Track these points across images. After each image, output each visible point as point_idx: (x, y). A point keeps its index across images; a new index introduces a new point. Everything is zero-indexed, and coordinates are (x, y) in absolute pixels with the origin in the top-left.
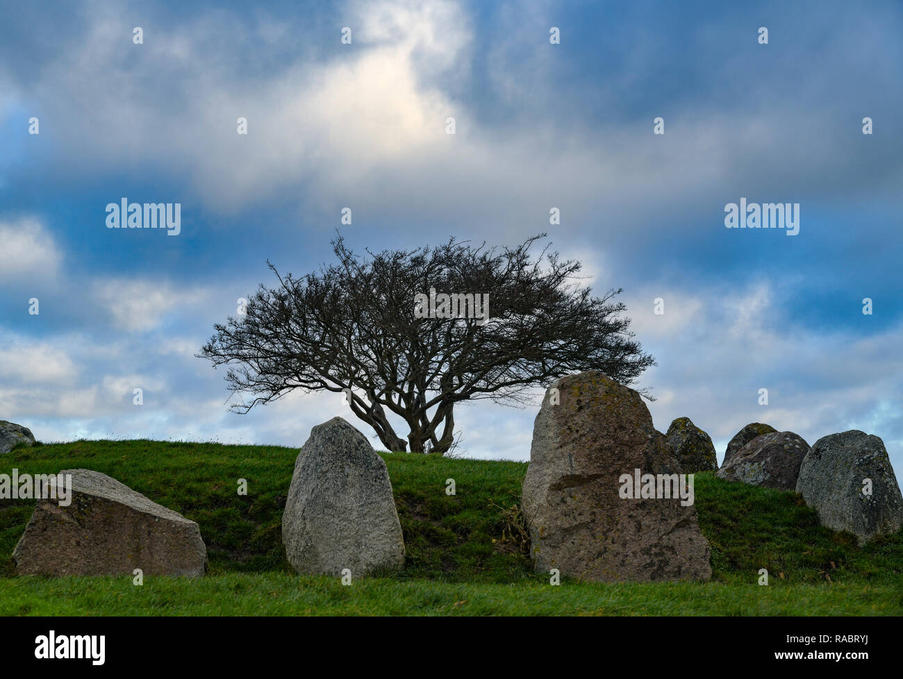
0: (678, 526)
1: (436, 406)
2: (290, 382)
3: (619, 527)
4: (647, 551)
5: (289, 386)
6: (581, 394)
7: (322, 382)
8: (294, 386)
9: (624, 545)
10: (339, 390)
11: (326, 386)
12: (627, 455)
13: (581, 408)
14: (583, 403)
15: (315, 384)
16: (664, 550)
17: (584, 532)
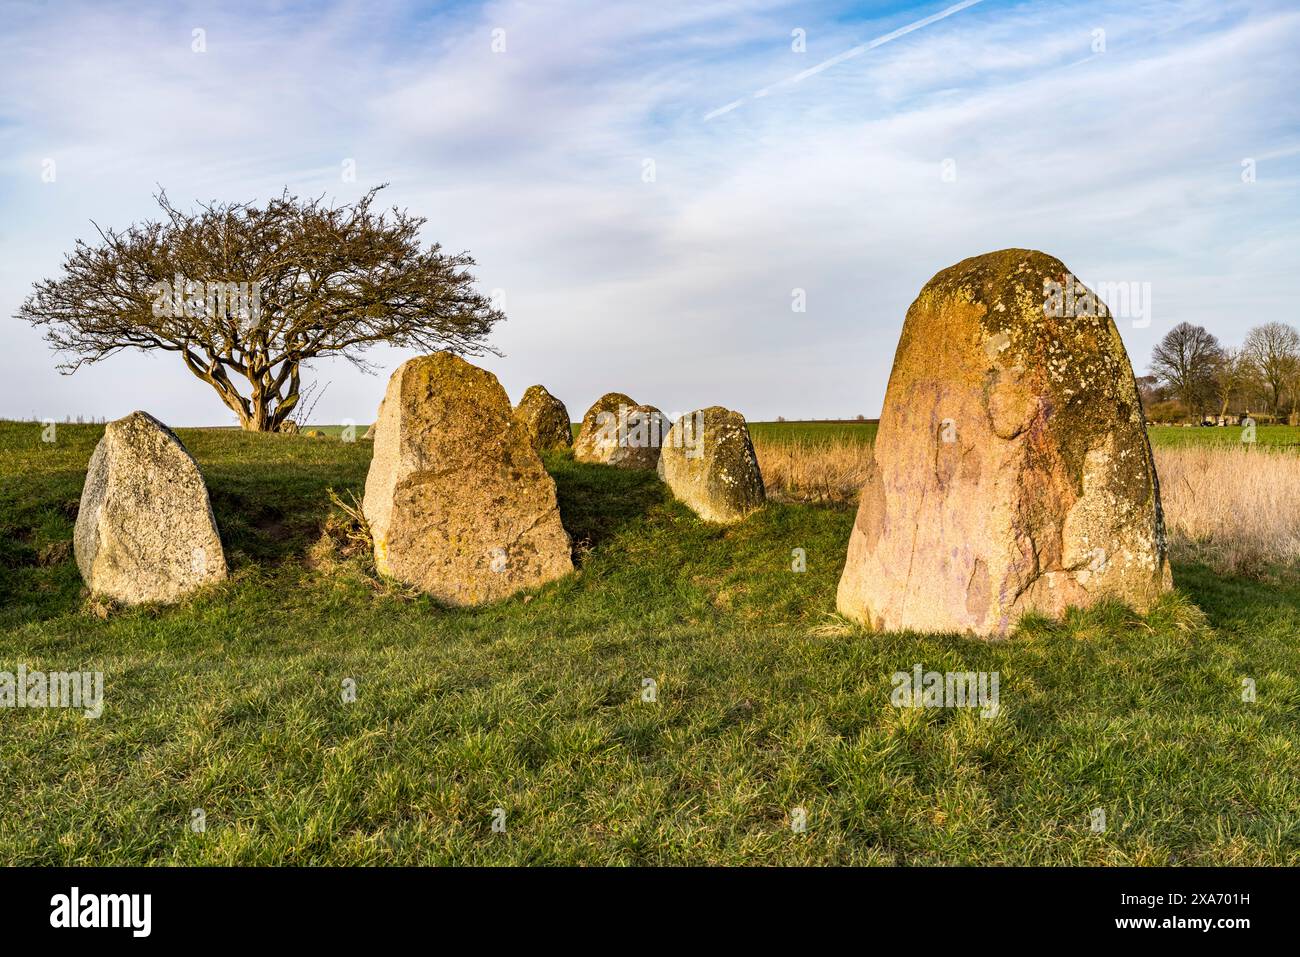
0: (538, 521)
1: (281, 365)
2: (119, 341)
3: (475, 527)
4: (505, 551)
5: (120, 345)
7: (155, 340)
8: (125, 345)
10: (174, 349)
11: (158, 343)
12: (484, 446)
13: (431, 395)
14: (433, 390)
15: (147, 343)
16: (523, 549)
17: (435, 534)
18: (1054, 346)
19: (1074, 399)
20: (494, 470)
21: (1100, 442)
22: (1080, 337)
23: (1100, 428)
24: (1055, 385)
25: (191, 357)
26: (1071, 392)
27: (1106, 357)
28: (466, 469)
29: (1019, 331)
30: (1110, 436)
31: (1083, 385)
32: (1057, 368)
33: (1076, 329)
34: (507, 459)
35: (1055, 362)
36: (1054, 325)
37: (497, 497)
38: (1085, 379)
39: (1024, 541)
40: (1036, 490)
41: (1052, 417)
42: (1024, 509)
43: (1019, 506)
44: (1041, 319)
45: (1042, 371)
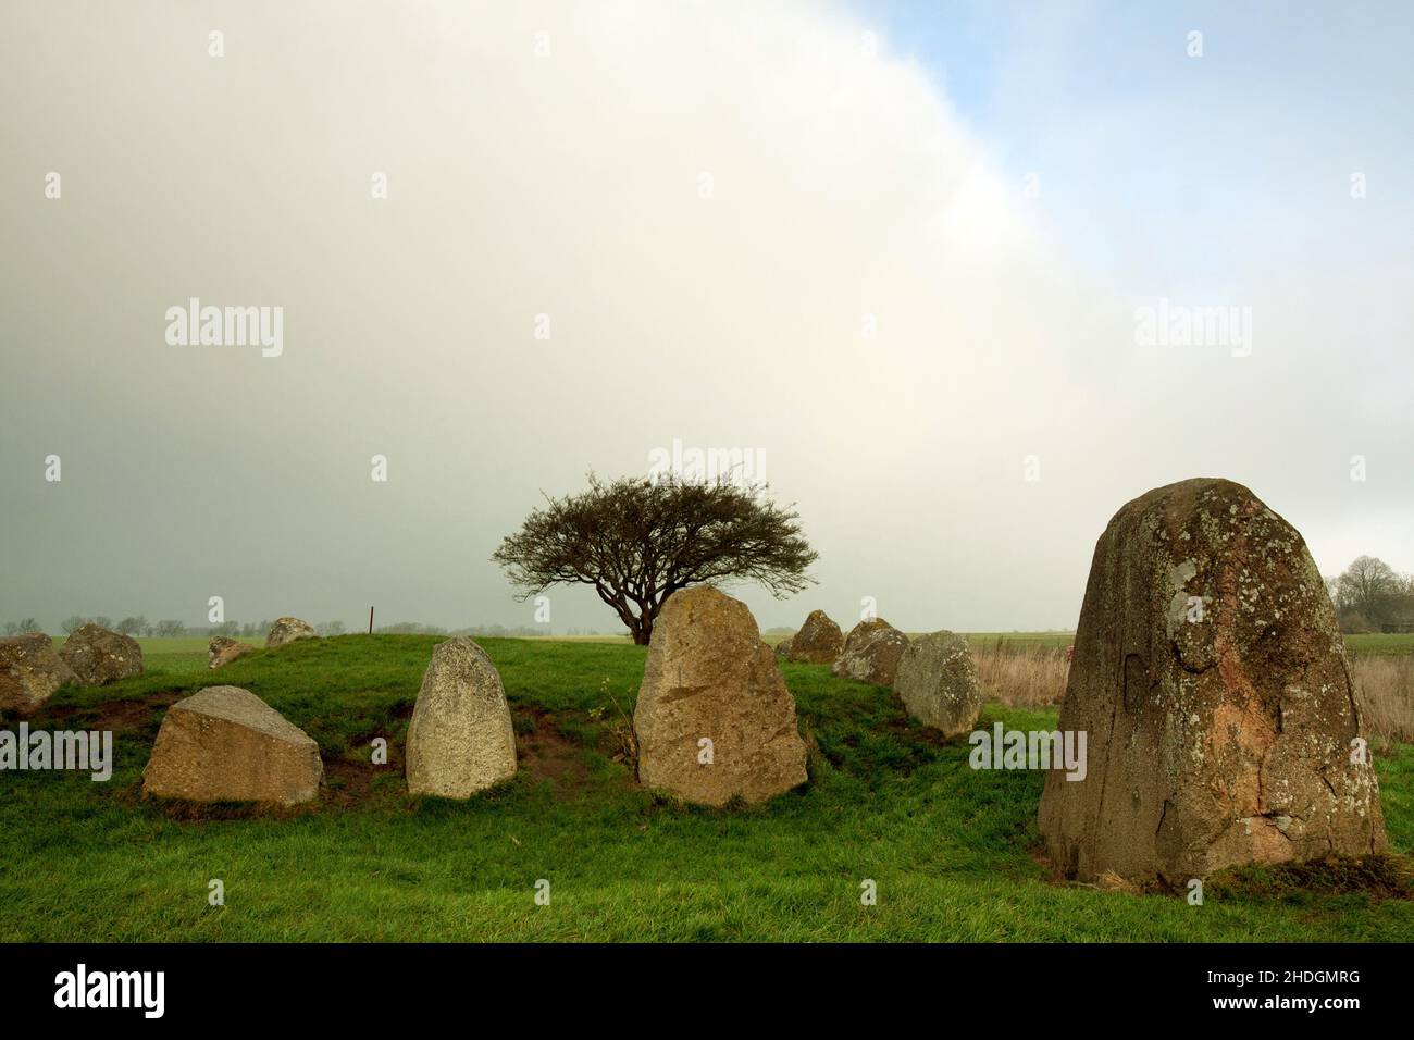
0: (778, 733)
1: (662, 592)
2: (555, 577)
3: (723, 737)
4: (748, 760)
5: (554, 580)
6: (693, 607)
7: (578, 576)
8: (559, 580)
10: (590, 582)
12: (734, 666)
14: (694, 617)
15: (574, 578)
16: (764, 758)
18: (1244, 575)
19: (1267, 630)
20: (742, 687)
21: (1299, 676)
22: (1271, 564)
23: (1296, 662)
24: (1245, 614)
25: (600, 588)
26: (1264, 623)
27: (1301, 586)
28: (718, 686)
29: (1206, 560)
30: (1310, 669)
31: (1277, 615)
32: (1247, 598)
33: (1266, 557)
34: (754, 679)
35: (1245, 592)
36: (1242, 553)
37: (744, 712)
38: (1279, 609)
39: (1218, 784)
40: (1229, 728)
41: (1245, 649)
42: (1217, 749)
43: (1210, 745)
44: (1229, 547)
45: (1233, 602)
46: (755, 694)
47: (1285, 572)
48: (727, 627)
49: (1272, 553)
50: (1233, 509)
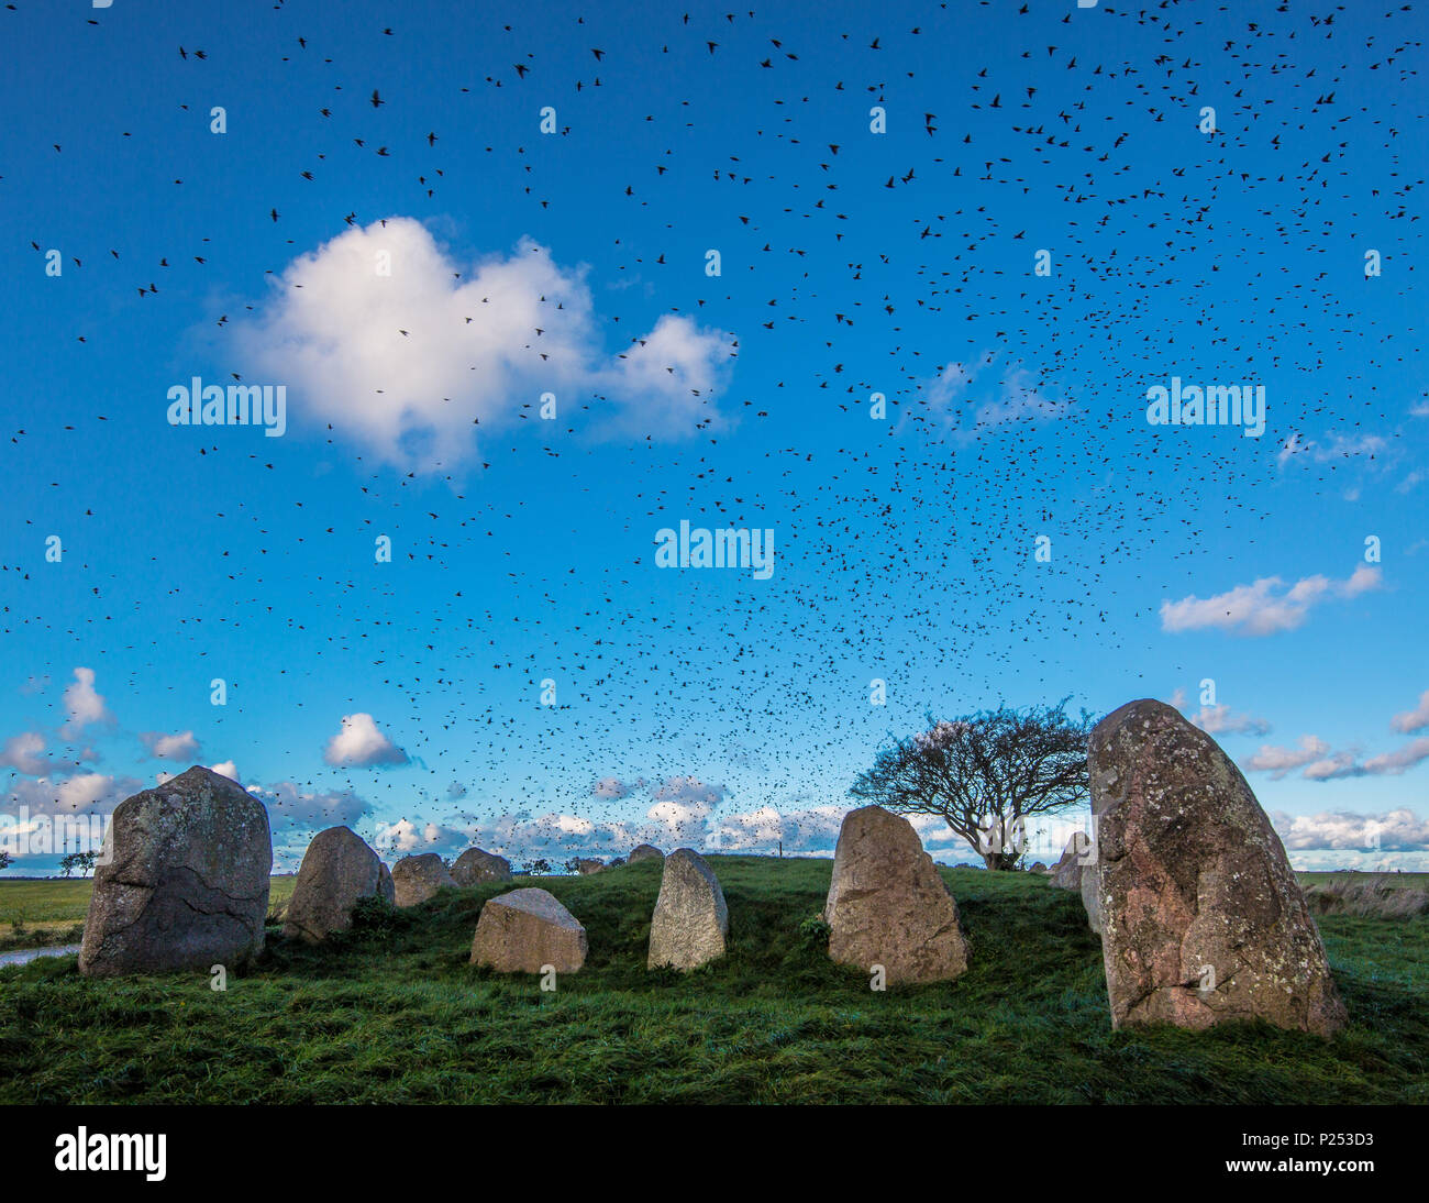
0: (940, 931)
3: (892, 932)
4: (914, 953)
6: (864, 823)
9: (896, 948)
10: (939, 814)
11: (929, 811)
12: (899, 873)
13: (864, 835)
14: (865, 832)
15: (922, 811)
16: (928, 953)
17: (863, 937)
18: (1151, 778)
19: (1172, 826)
20: (907, 890)
21: (1211, 864)
22: (1178, 769)
23: (1206, 852)
24: (1151, 812)
26: (1168, 818)
27: (1207, 786)
28: (886, 890)
29: (1124, 767)
30: (1220, 858)
31: (1182, 812)
32: (1153, 797)
33: (1173, 762)
35: (1152, 792)
36: (1151, 760)
37: (909, 911)
38: (1184, 806)
39: (1130, 955)
40: (1144, 908)
41: (1153, 841)
42: (1130, 925)
43: (1124, 922)
44: (1139, 754)
45: (1140, 800)
46: (918, 896)
47: (1193, 775)
48: (893, 839)
49: (1177, 759)
50: (1147, 724)
